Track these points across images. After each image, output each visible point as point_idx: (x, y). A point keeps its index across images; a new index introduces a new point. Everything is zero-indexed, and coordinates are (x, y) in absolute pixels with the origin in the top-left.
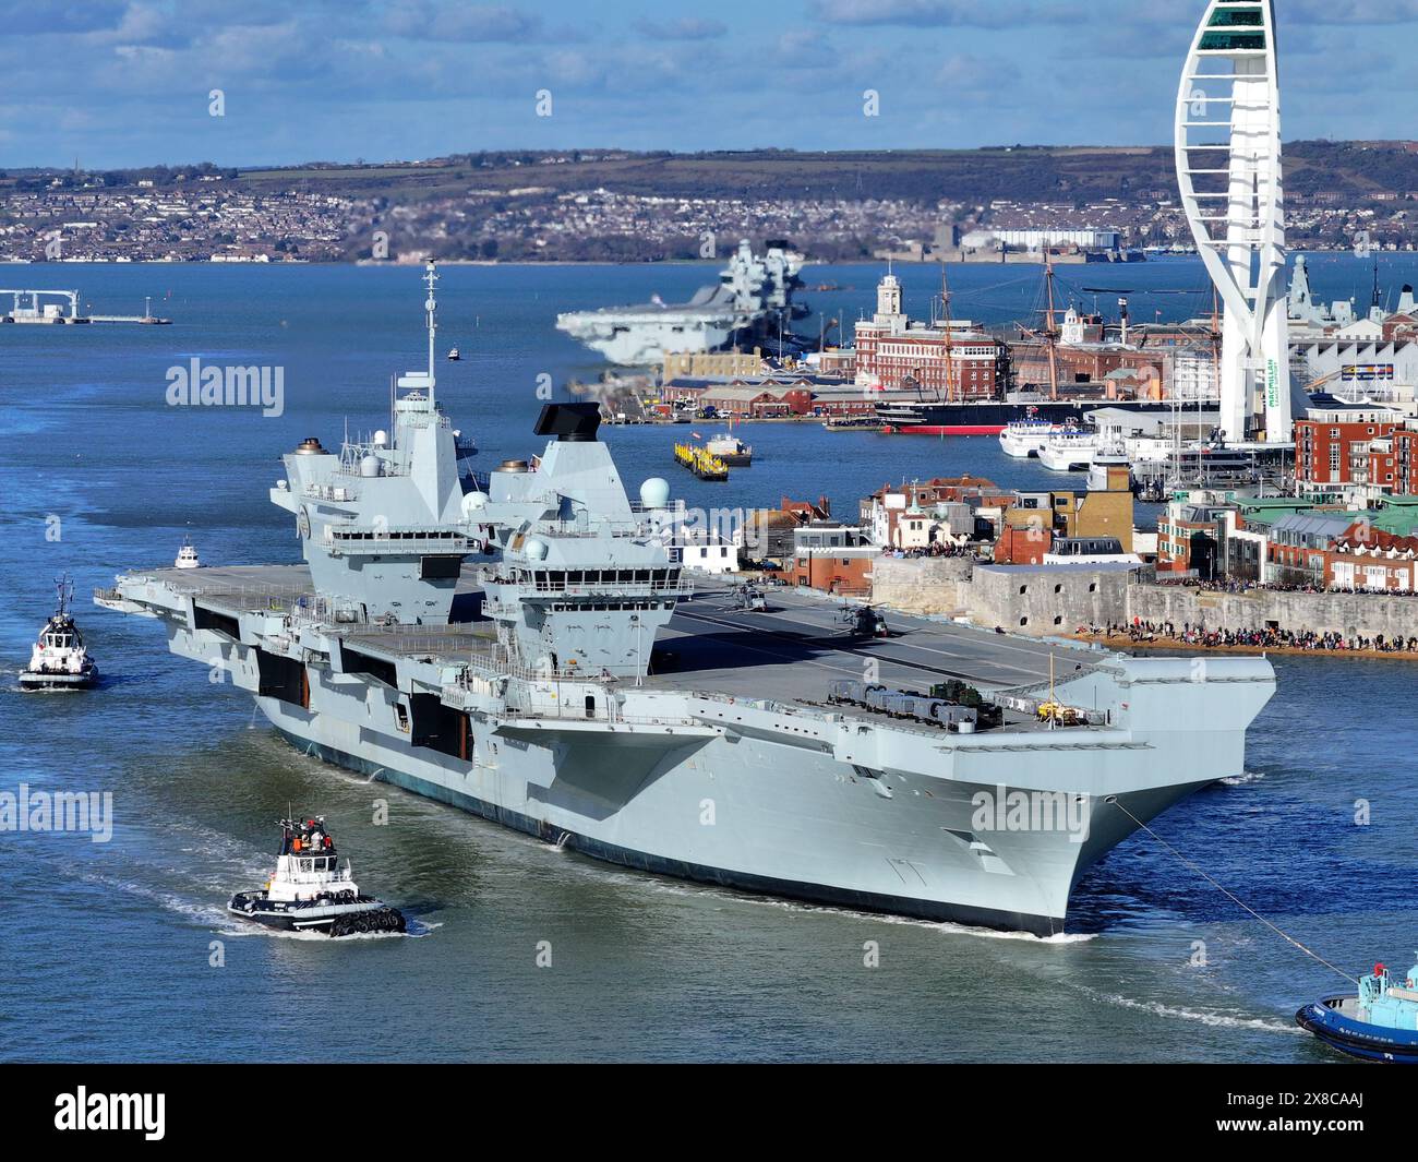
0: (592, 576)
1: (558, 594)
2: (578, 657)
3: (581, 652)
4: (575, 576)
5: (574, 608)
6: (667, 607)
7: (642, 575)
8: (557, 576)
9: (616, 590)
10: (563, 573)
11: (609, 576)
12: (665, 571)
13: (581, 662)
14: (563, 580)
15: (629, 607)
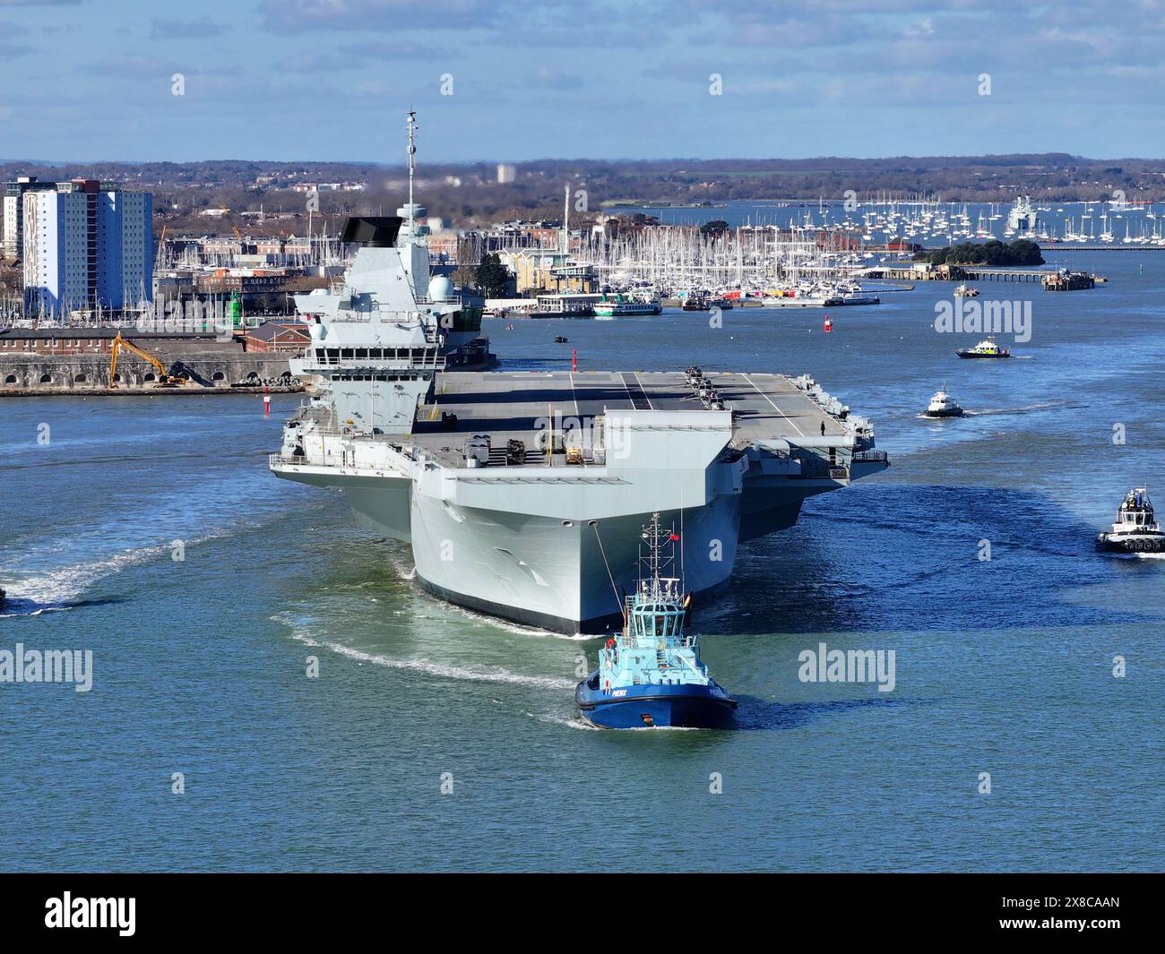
0: (361, 353)
1: (333, 367)
2: (354, 418)
3: (356, 414)
4: (348, 353)
5: (348, 378)
6: (425, 379)
7: (403, 353)
8: (333, 353)
9: (381, 364)
10: (338, 350)
11: (375, 353)
12: (423, 350)
13: (357, 421)
14: (338, 356)
15: (393, 378)
